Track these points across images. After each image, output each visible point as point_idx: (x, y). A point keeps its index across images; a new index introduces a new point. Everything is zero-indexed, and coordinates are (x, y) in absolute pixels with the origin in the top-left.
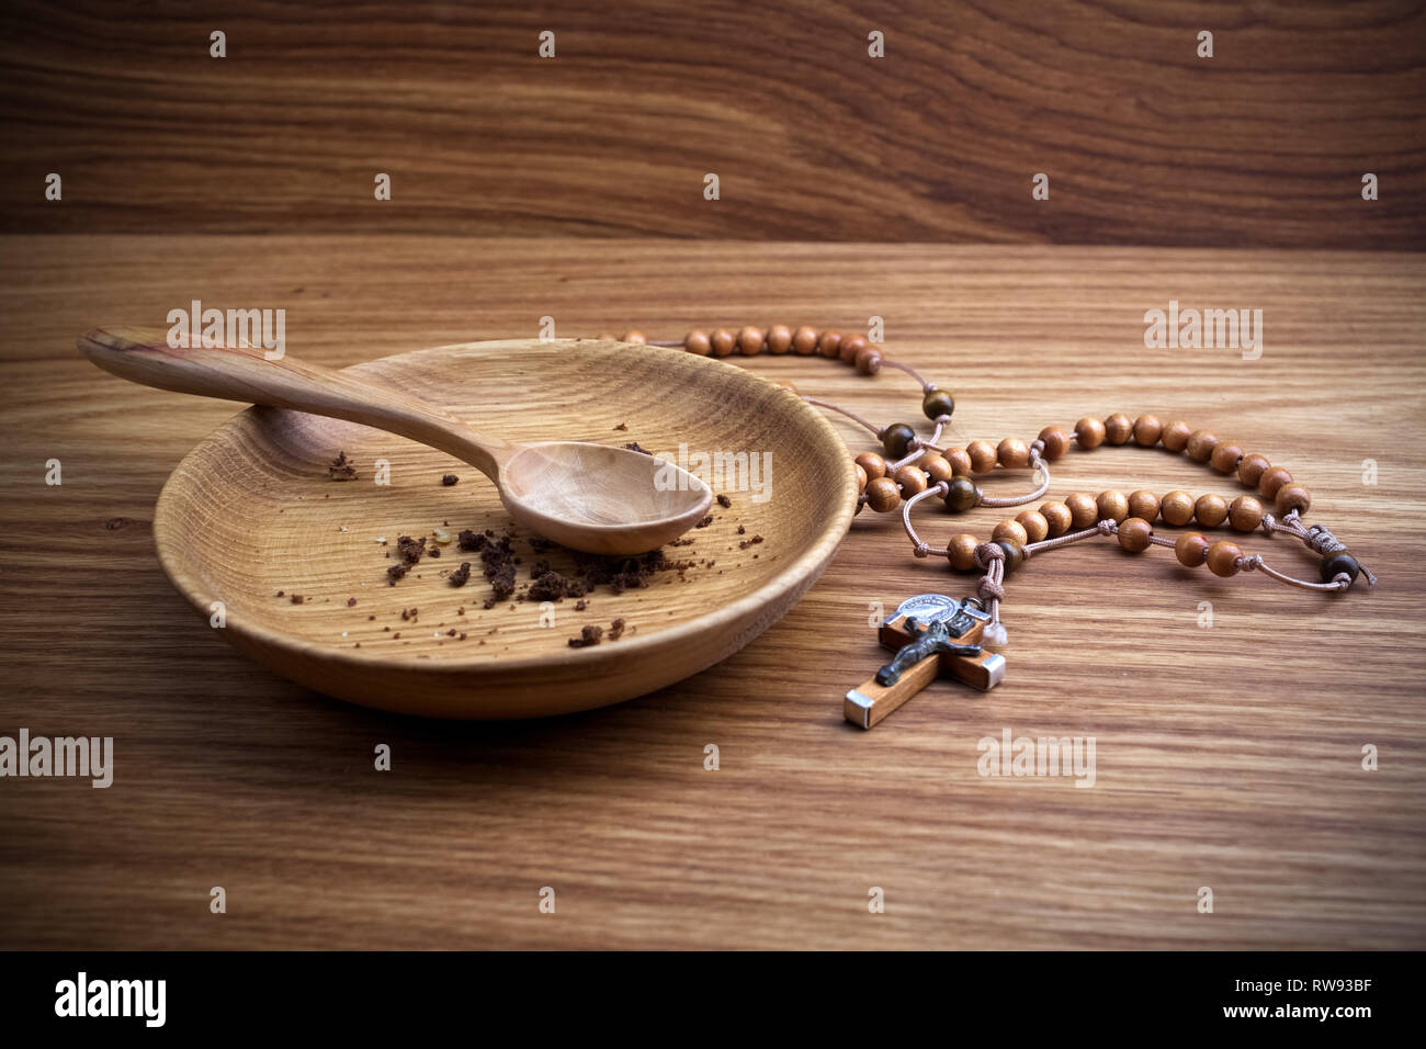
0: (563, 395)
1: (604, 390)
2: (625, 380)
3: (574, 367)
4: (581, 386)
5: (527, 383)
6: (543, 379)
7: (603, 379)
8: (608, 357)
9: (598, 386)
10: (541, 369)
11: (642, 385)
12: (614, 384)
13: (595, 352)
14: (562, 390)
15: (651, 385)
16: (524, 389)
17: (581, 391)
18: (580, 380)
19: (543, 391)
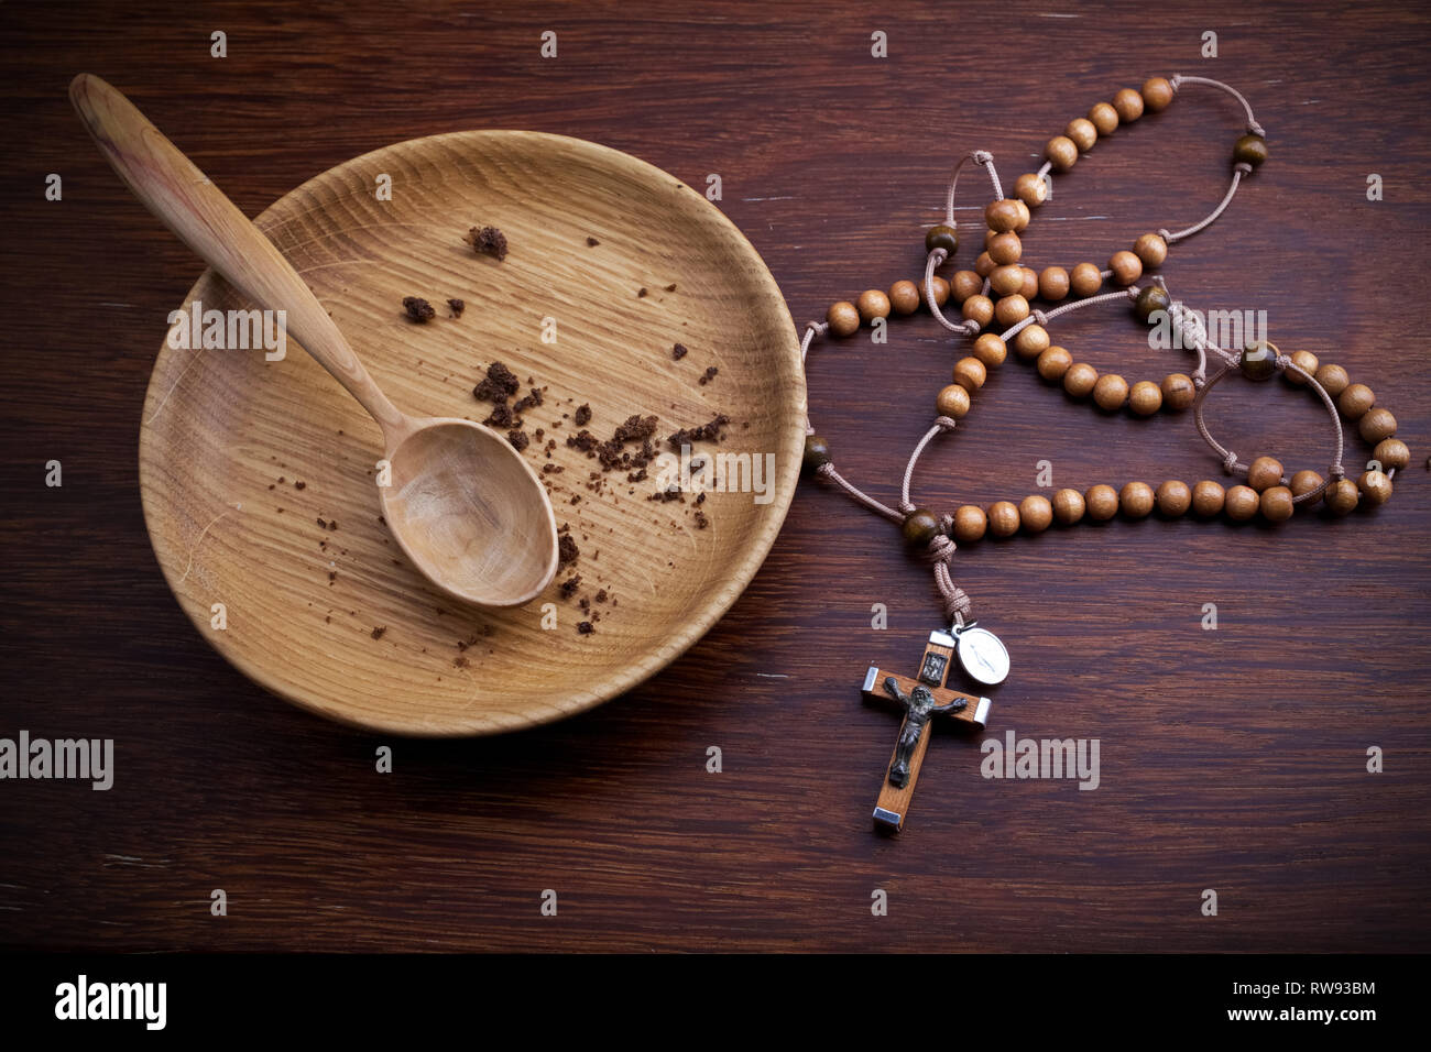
0: (648, 237)
1: (683, 253)
2: (703, 254)
3: (665, 213)
4: (666, 236)
5: (619, 206)
6: (638, 211)
7: (686, 240)
8: (697, 222)
9: (679, 245)
10: (638, 199)
11: (714, 270)
12: (695, 252)
13: (687, 210)
14: (649, 231)
15: (720, 276)
16: (616, 213)
17: (663, 242)
18: (667, 229)
19: (632, 223)
